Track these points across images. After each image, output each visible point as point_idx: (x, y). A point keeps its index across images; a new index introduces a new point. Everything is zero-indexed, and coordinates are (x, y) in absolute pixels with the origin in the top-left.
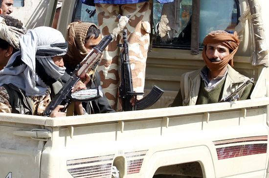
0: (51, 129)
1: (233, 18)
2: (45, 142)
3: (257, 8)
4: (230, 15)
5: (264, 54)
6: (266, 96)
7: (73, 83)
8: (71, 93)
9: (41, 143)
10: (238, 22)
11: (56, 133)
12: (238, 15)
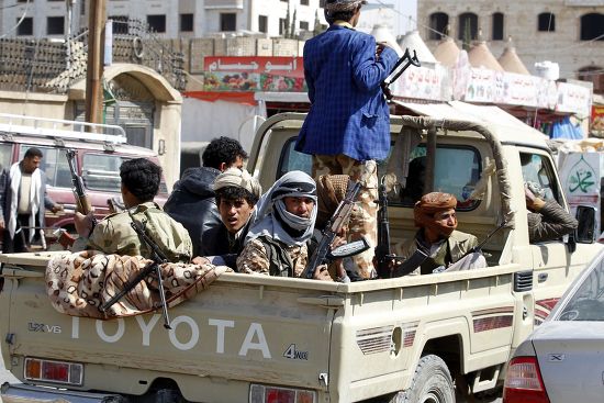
0: (344, 295)
1: (473, 175)
2: (336, 311)
3: (504, 163)
4: (470, 170)
5: (512, 215)
6: (512, 262)
7: (329, 240)
8: (330, 250)
9: (331, 312)
10: (480, 178)
11: (348, 301)
12: (480, 170)
